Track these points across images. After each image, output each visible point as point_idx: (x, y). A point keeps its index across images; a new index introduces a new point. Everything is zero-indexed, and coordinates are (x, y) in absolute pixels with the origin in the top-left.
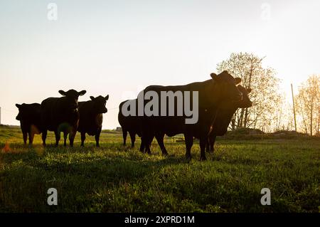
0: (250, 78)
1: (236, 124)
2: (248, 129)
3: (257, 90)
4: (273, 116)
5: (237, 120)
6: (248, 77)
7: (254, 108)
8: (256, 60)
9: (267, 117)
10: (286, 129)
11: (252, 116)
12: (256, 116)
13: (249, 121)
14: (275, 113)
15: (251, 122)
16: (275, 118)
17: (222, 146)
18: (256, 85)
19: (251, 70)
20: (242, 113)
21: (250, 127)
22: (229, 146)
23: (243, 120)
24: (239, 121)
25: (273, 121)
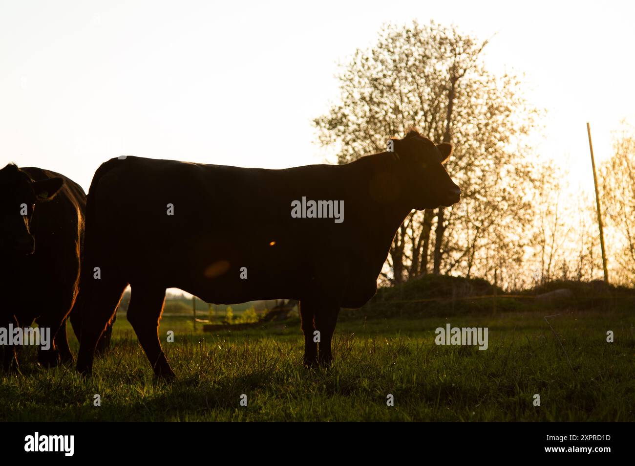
0: (451, 104)
1: (408, 263)
2: (448, 278)
3: (476, 144)
4: (529, 234)
5: (408, 250)
6: (444, 102)
7: (465, 207)
8: (468, 43)
9: (510, 237)
10: (572, 275)
11: (459, 236)
12: (472, 233)
13: (449, 250)
14: (536, 222)
15: (456, 255)
16: (538, 240)
17: (359, 343)
18: (471, 129)
19: (454, 79)
20: (427, 224)
21: (455, 273)
22: (384, 343)
23: (431, 249)
24: (415, 251)
25: (529, 251)
